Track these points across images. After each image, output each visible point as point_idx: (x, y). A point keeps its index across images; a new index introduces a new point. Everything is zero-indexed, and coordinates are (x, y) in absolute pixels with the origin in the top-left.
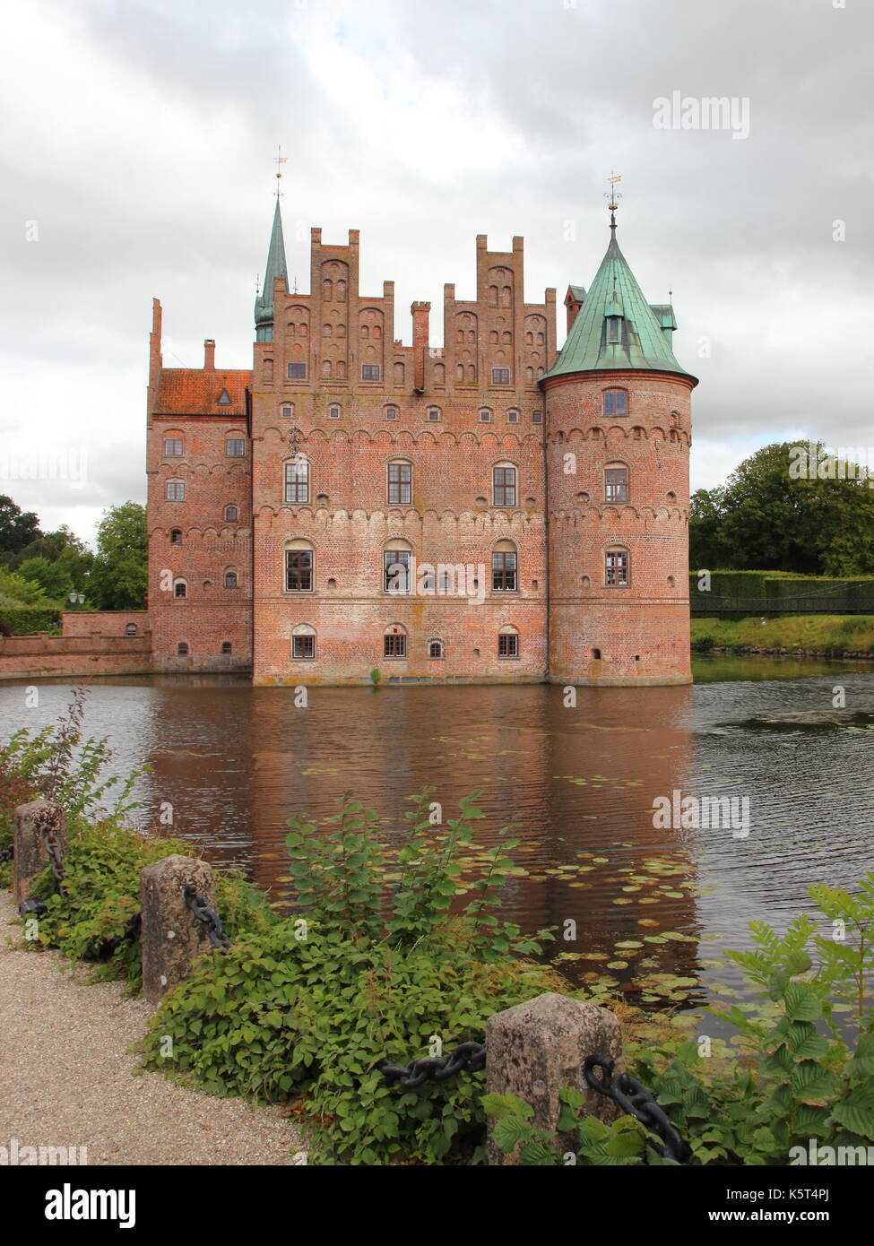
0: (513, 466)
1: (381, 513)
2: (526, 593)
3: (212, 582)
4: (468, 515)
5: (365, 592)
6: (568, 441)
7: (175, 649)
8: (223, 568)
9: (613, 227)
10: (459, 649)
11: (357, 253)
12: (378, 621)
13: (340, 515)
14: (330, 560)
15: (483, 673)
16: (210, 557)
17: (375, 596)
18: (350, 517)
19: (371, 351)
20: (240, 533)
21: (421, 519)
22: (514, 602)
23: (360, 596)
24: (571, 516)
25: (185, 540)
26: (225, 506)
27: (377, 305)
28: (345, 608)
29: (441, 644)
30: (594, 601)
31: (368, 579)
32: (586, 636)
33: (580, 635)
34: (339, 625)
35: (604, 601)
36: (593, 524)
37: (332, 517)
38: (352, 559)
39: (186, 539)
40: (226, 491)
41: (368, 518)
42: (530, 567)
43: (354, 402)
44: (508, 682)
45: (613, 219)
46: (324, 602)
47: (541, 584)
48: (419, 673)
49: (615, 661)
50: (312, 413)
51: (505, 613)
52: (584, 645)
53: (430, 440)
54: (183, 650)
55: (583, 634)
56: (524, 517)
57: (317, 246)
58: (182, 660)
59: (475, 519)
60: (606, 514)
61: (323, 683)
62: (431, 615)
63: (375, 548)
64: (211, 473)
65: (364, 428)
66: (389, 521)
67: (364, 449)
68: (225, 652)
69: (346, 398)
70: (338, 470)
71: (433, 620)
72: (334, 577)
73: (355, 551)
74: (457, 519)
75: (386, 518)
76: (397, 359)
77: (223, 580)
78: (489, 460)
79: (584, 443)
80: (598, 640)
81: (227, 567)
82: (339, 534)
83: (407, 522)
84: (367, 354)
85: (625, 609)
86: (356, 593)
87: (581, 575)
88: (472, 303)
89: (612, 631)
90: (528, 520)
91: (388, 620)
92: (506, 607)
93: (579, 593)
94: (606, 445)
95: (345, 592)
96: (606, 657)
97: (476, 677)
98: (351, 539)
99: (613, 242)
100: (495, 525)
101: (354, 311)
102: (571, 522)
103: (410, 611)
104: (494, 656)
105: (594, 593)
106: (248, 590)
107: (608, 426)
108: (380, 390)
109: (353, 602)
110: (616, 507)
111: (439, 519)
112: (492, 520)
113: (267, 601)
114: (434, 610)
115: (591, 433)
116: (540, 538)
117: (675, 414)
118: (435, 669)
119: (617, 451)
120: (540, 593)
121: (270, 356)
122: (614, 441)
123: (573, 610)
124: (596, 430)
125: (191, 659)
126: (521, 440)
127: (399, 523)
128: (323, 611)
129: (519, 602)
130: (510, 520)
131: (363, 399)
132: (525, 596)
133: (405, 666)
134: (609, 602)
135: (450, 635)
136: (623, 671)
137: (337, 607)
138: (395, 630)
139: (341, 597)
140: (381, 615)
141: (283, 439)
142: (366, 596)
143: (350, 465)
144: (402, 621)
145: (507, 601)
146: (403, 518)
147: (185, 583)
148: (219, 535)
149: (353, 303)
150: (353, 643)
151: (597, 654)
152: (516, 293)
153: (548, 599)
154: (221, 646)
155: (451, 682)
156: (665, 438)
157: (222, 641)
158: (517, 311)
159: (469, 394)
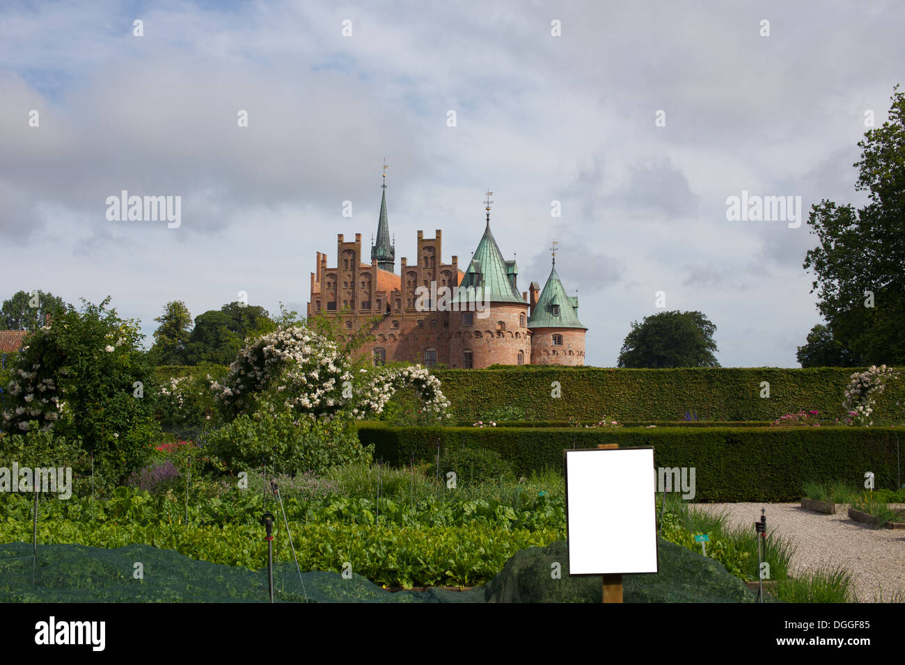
0: (435, 350)
11: (359, 246)
19: (365, 295)
27: (369, 271)
43: (357, 321)
53: (393, 338)
57: (340, 243)
69: (353, 319)
76: (377, 298)
78: (422, 347)
79: (455, 340)
84: (362, 296)
88: (415, 267)
94: (463, 340)
99: (487, 229)
101: (357, 275)
107: (464, 331)
108: (369, 314)
117: (501, 323)
119: (468, 344)
121: (318, 299)
122: (466, 338)
124: (459, 333)
149: (357, 270)
152: (437, 260)
156: (493, 336)
158: (437, 270)
159: (412, 314)
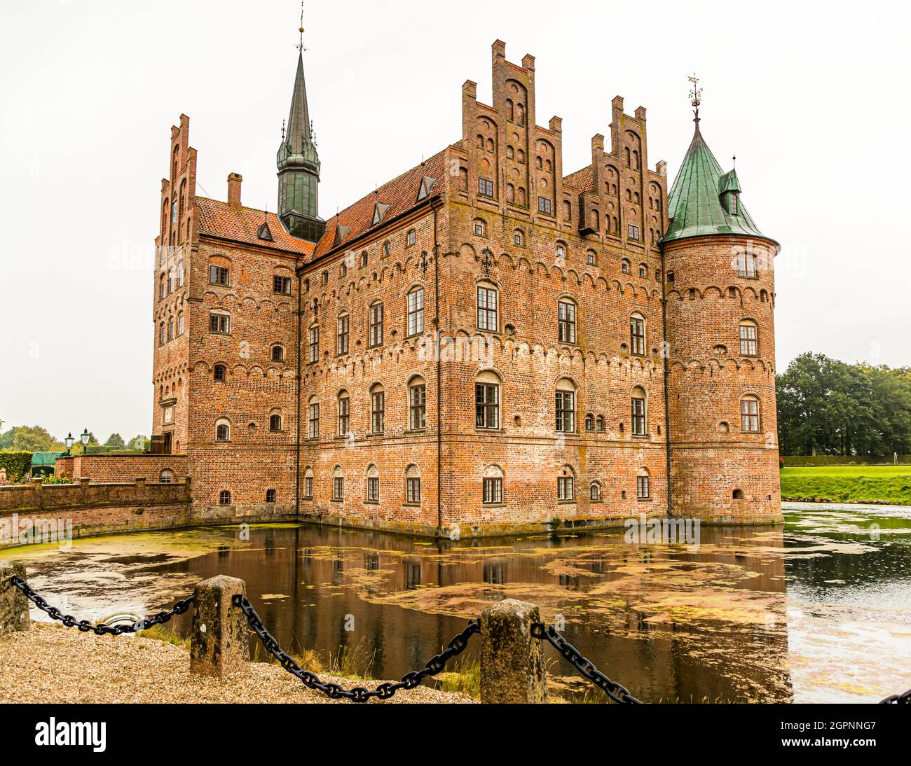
0: (642, 318)
1: (554, 351)
2: (654, 438)
3: (257, 424)
4: (616, 360)
5: (543, 432)
6: (702, 297)
7: (216, 497)
8: (269, 409)
9: (697, 120)
10: (612, 492)
12: (553, 463)
13: (524, 347)
14: (515, 396)
15: (629, 515)
16: (256, 398)
17: (548, 436)
18: (531, 352)
19: (545, 183)
20: (286, 374)
21: (584, 360)
22: (646, 445)
23: (539, 436)
24: (707, 366)
25: (228, 378)
26: (272, 345)
27: (547, 137)
28: (528, 448)
29: (598, 486)
30: (734, 445)
31: (545, 418)
32: (727, 477)
33: (720, 476)
34: (524, 467)
35: (743, 445)
36: (730, 374)
37: (517, 349)
38: (533, 396)
39: (231, 377)
40: (273, 329)
41: (545, 354)
42: (654, 412)
43: (534, 232)
45: (696, 114)
46: (510, 441)
47: (663, 430)
48: (584, 516)
49: (755, 500)
50: (501, 235)
51: (641, 455)
52: (725, 486)
53: (589, 283)
54: (225, 497)
55: (725, 477)
56: (651, 366)
57: (500, 60)
58: (221, 511)
59: (620, 365)
60: (743, 366)
61: (511, 531)
62: (593, 457)
63: (550, 386)
64: (259, 308)
65: (543, 260)
66: (560, 359)
67: (544, 282)
68: (268, 500)
69: (528, 226)
70: (522, 301)
71: (594, 463)
72: (519, 414)
73: (535, 388)
74: (608, 363)
75: (559, 356)
76: (565, 196)
77: (268, 424)
78: (629, 309)
79: (721, 301)
80: (740, 481)
81: (272, 410)
82: (523, 369)
83: (574, 362)
84: (541, 186)
85: (760, 452)
86: (537, 432)
87: (720, 421)
89: (752, 473)
90: (654, 369)
91: (563, 461)
92: (642, 450)
93: (719, 438)
94: (742, 303)
95: (527, 431)
96: (747, 497)
98: (532, 375)
99: (698, 134)
100: (633, 371)
101: (532, 139)
102: (707, 372)
103: (577, 452)
104: (635, 497)
105: (734, 438)
106: (293, 434)
107: (744, 286)
108: (554, 225)
109: (534, 442)
110: (750, 359)
111: (597, 361)
112: (632, 366)
114: (594, 452)
115: (728, 291)
116: (661, 387)
118: (596, 512)
119: (750, 309)
120: (662, 438)
121: (463, 163)
122: (748, 300)
123: (711, 453)
124: (732, 289)
125: (234, 509)
126: (649, 293)
127: (567, 361)
128: (510, 451)
129: (650, 447)
130: (643, 368)
131: (542, 230)
132: (653, 440)
133: (575, 510)
134: (748, 446)
135: (606, 477)
136: (761, 510)
137: (522, 447)
138: (565, 473)
139: (525, 436)
141: (477, 258)
142: (544, 436)
143: (531, 297)
144: (571, 463)
145: (642, 445)
146: (571, 357)
147: (228, 424)
148: (265, 375)
149: (531, 129)
150: (535, 486)
151: (737, 494)
152: (642, 159)
153: (668, 444)
154: (264, 494)
157: (266, 489)
158: (644, 176)
159: (615, 244)
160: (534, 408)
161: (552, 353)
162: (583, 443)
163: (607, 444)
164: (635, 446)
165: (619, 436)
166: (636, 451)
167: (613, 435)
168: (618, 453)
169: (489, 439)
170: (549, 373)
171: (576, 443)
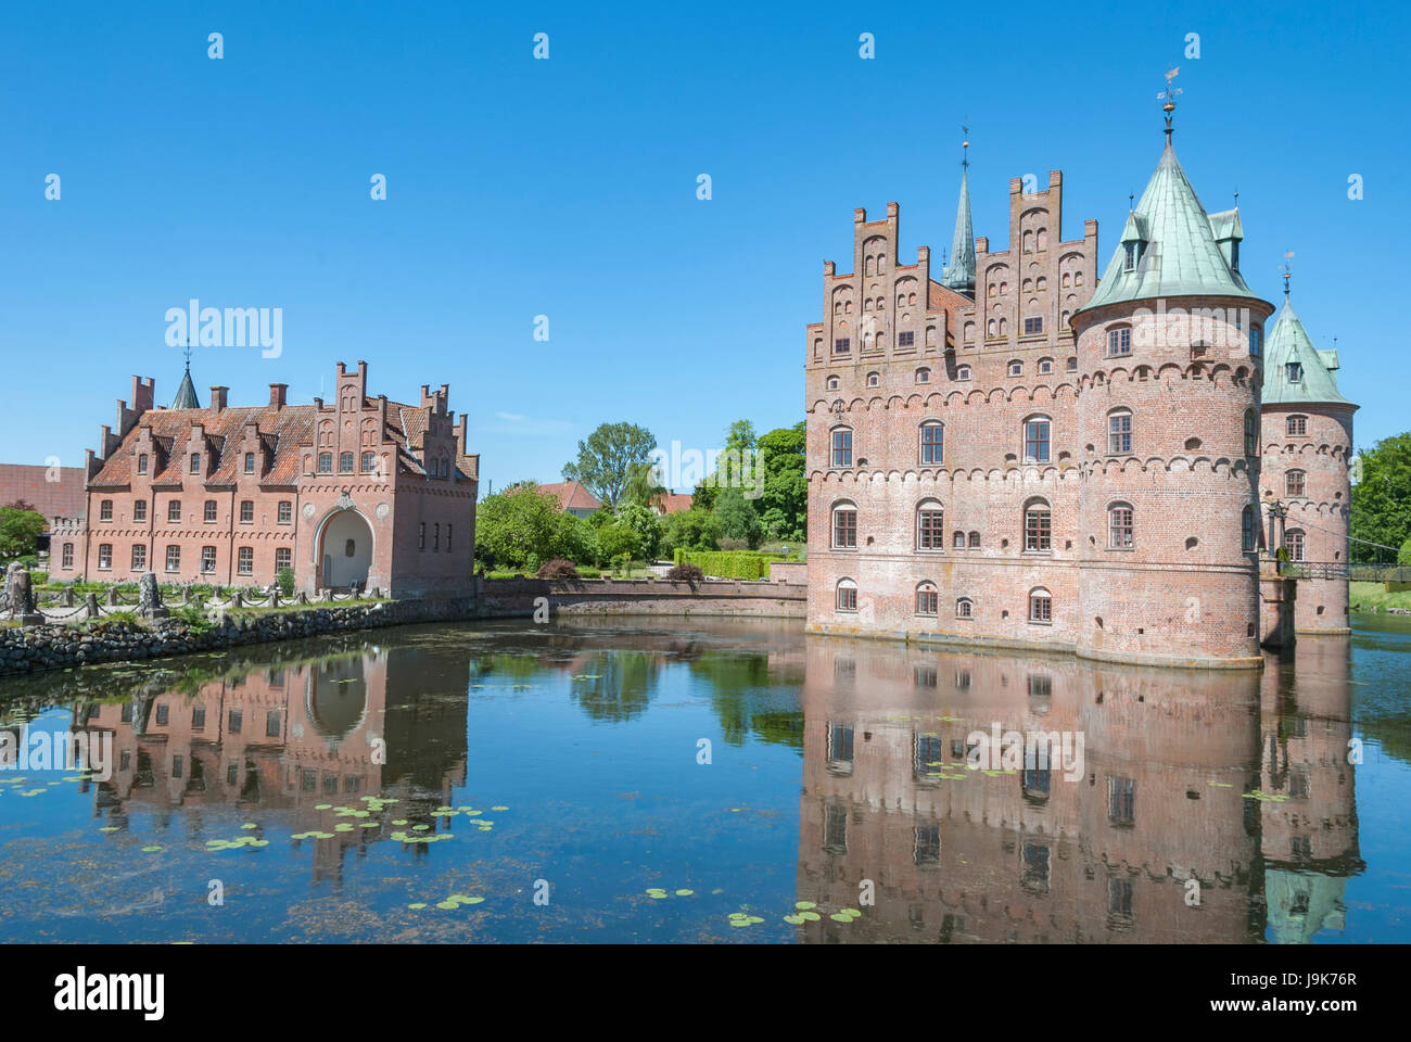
0: (1047, 420)
1: (914, 474)
2: (1058, 554)
4: (997, 473)
5: (898, 550)
9: (1167, 132)
10: (987, 609)
11: (897, 226)
12: (910, 578)
13: (878, 477)
14: (870, 519)
15: (1012, 637)
17: (908, 553)
18: (887, 479)
19: (907, 318)
21: (952, 478)
22: (1045, 563)
23: (895, 553)
27: (914, 271)
28: (882, 564)
29: (971, 603)
30: (1099, 565)
31: (901, 537)
32: (1091, 603)
34: (876, 580)
35: (1106, 565)
37: (871, 479)
38: (888, 518)
41: (903, 479)
42: (1062, 526)
43: (891, 370)
44: (1037, 647)
45: (1169, 123)
46: (863, 558)
47: (1075, 545)
48: (947, 631)
49: (1116, 633)
50: (855, 382)
51: (1035, 574)
52: (1090, 613)
53: (960, 400)
55: (1089, 601)
56: (1057, 473)
57: (860, 225)
59: (1005, 478)
60: (1109, 468)
61: (860, 634)
62: (960, 574)
63: (910, 508)
65: (899, 393)
66: (921, 481)
67: (899, 414)
69: (884, 366)
70: (876, 434)
71: (962, 579)
72: (872, 535)
73: (891, 510)
74: (987, 478)
75: (919, 479)
76: (931, 322)
78: (1019, 415)
79: (1091, 390)
80: (1101, 607)
82: (877, 495)
83: (939, 482)
84: (903, 322)
85: (1128, 574)
86: (893, 550)
87: (1089, 535)
88: (1005, 253)
89: (1114, 599)
90: (1062, 477)
91: (921, 577)
92: (1037, 568)
93: (1088, 556)
94: (1110, 390)
95: (882, 549)
96: (1108, 628)
97: (1004, 640)
98: (887, 499)
100: (1025, 482)
101: (891, 282)
102: (1084, 478)
103: (940, 569)
104: (1024, 619)
105: (1098, 556)
107: (1111, 369)
108: (913, 355)
109: (889, 559)
111: (968, 478)
112: (1022, 477)
113: (816, 556)
114: (963, 568)
115: (1097, 378)
116: (1074, 496)
118: (964, 629)
119: (1121, 396)
120: (1072, 554)
121: (819, 336)
122: (1117, 385)
123: (1084, 573)
124: (1100, 374)
126: (1053, 392)
127: (931, 483)
128: (863, 566)
129: (1051, 563)
130: (1042, 477)
131: (898, 366)
132: (1058, 557)
133: (937, 623)
134: (1112, 566)
135: (980, 595)
136: (1124, 644)
137: (874, 563)
138: (928, 588)
139: (879, 554)
140: (914, 572)
141: (830, 410)
142: (899, 553)
143: (886, 429)
144: (933, 579)
145: (1037, 562)
146: (935, 478)
149: (891, 273)
150: (888, 598)
151: (1100, 621)
155: (977, 642)
158: (1052, 253)
159: (998, 348)
160: (889, 529)
161: (911, 477)
162: (948, 560)
163: (983, 561)
164: (1025, 563)
165: (1001, 552)
166: (1027, 569)
167: (991, 551)
168: (998, 571)
169: (842, 557)
170: (907, 496)
171: (939, 560)
